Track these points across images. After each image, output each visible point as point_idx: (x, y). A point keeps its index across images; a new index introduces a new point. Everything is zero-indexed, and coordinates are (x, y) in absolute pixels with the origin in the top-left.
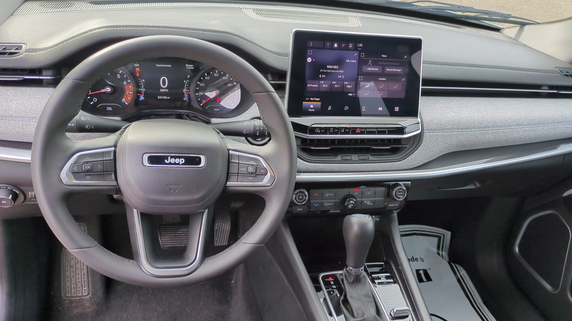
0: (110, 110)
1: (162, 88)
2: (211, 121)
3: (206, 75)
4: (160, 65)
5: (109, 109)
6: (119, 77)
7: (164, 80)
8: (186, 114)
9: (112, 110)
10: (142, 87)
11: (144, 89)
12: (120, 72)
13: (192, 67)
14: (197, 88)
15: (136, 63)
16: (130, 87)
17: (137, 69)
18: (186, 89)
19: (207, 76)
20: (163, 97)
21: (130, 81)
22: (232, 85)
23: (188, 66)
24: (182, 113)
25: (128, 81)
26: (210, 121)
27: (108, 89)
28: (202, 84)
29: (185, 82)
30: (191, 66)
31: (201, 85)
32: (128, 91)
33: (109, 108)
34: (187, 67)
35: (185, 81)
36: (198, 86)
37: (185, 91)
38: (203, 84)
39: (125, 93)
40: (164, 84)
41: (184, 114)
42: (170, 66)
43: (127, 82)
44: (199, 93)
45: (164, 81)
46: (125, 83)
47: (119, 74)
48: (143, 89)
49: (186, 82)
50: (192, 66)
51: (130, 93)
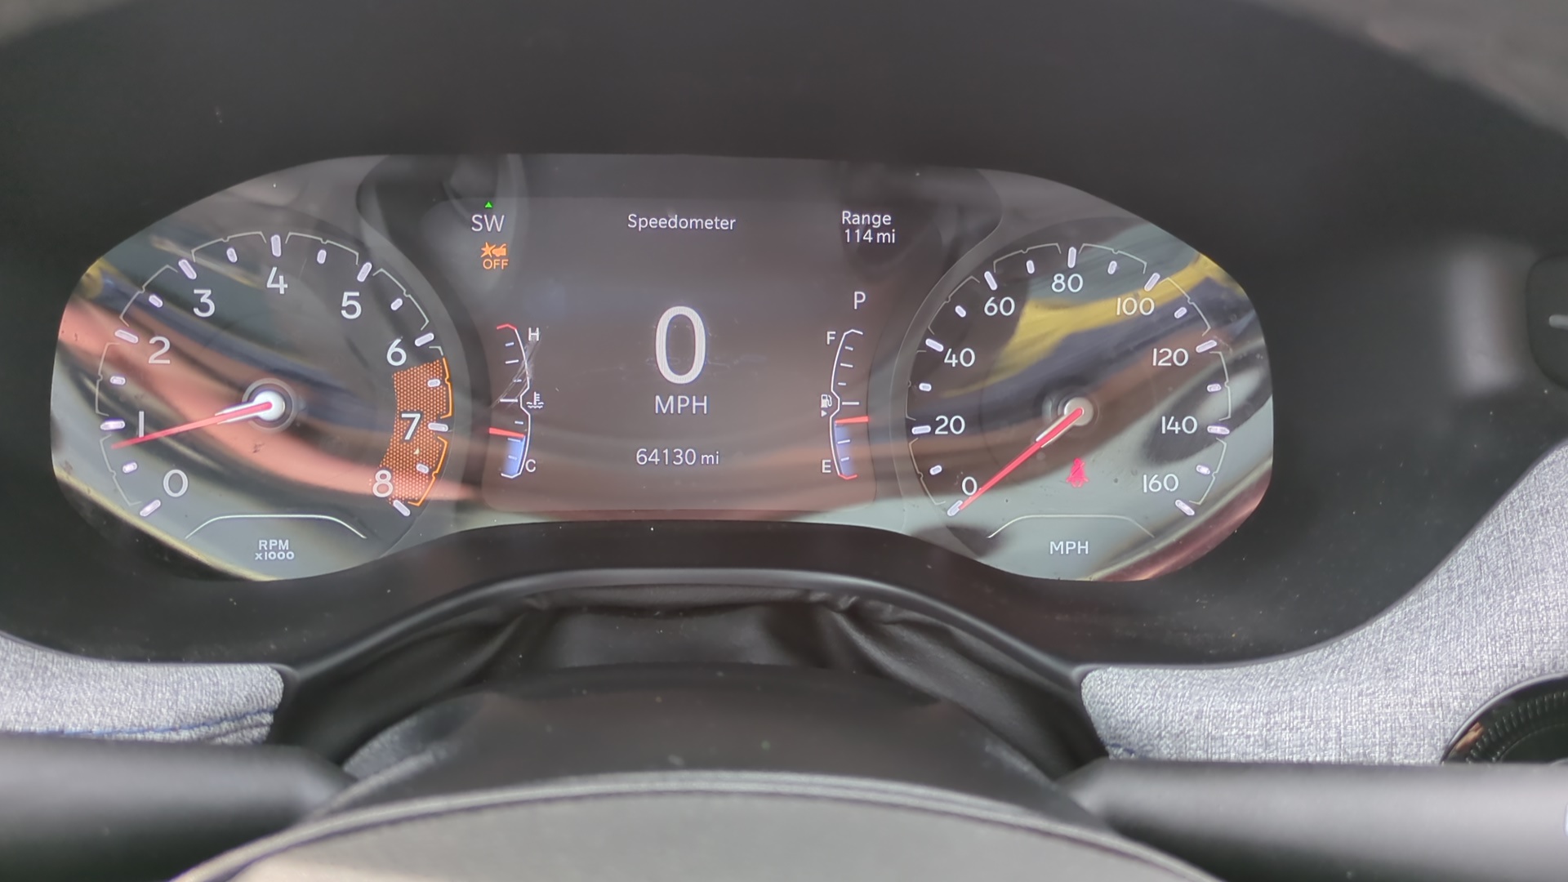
0: (281, 556)
1: (669, 389)
2: (1084, 691)
3: (994, 286)
4: (652, 222)
5: (276, 549)
6: (351, 309)
7: (681, 330)
8: (845, 602)
9: (291, 555)
10: (521, 386)
11: (536, 396)
12: (362, 277)
13: (883, 228)
14: (925, 387)
15: (483, 211)
16: (434, 383)
17: (487, 250)
18: (838, 390)
19: (999, 295)
20: (673, 457)
21: (430, 337)
22: (1181, 358)
23: (857, 219)
24: (816, 597)
25: (419, 342)
26: (1077, 689)
27: (268, 406)
28: (957, 352)
29: (835, 343)
30: (877, 225)
31: (954, 362)
32: (418, 416)
33: (273, 543)
34: (853, 228)
35: (830, 336)
36: (928, 365)
37: (829, 410)
38: (967, 357)
39: (397, 425)
40: (682, 360)
41: (828, 604)
42: (726, 224)
43: (408, 344)
44: (934, 427)
45: (681, 335)
46: (396, 357)
47: (356, 285)
48: (529, 397)
49: (838, 337)
50: (887, 219)
51: (434, 426)
